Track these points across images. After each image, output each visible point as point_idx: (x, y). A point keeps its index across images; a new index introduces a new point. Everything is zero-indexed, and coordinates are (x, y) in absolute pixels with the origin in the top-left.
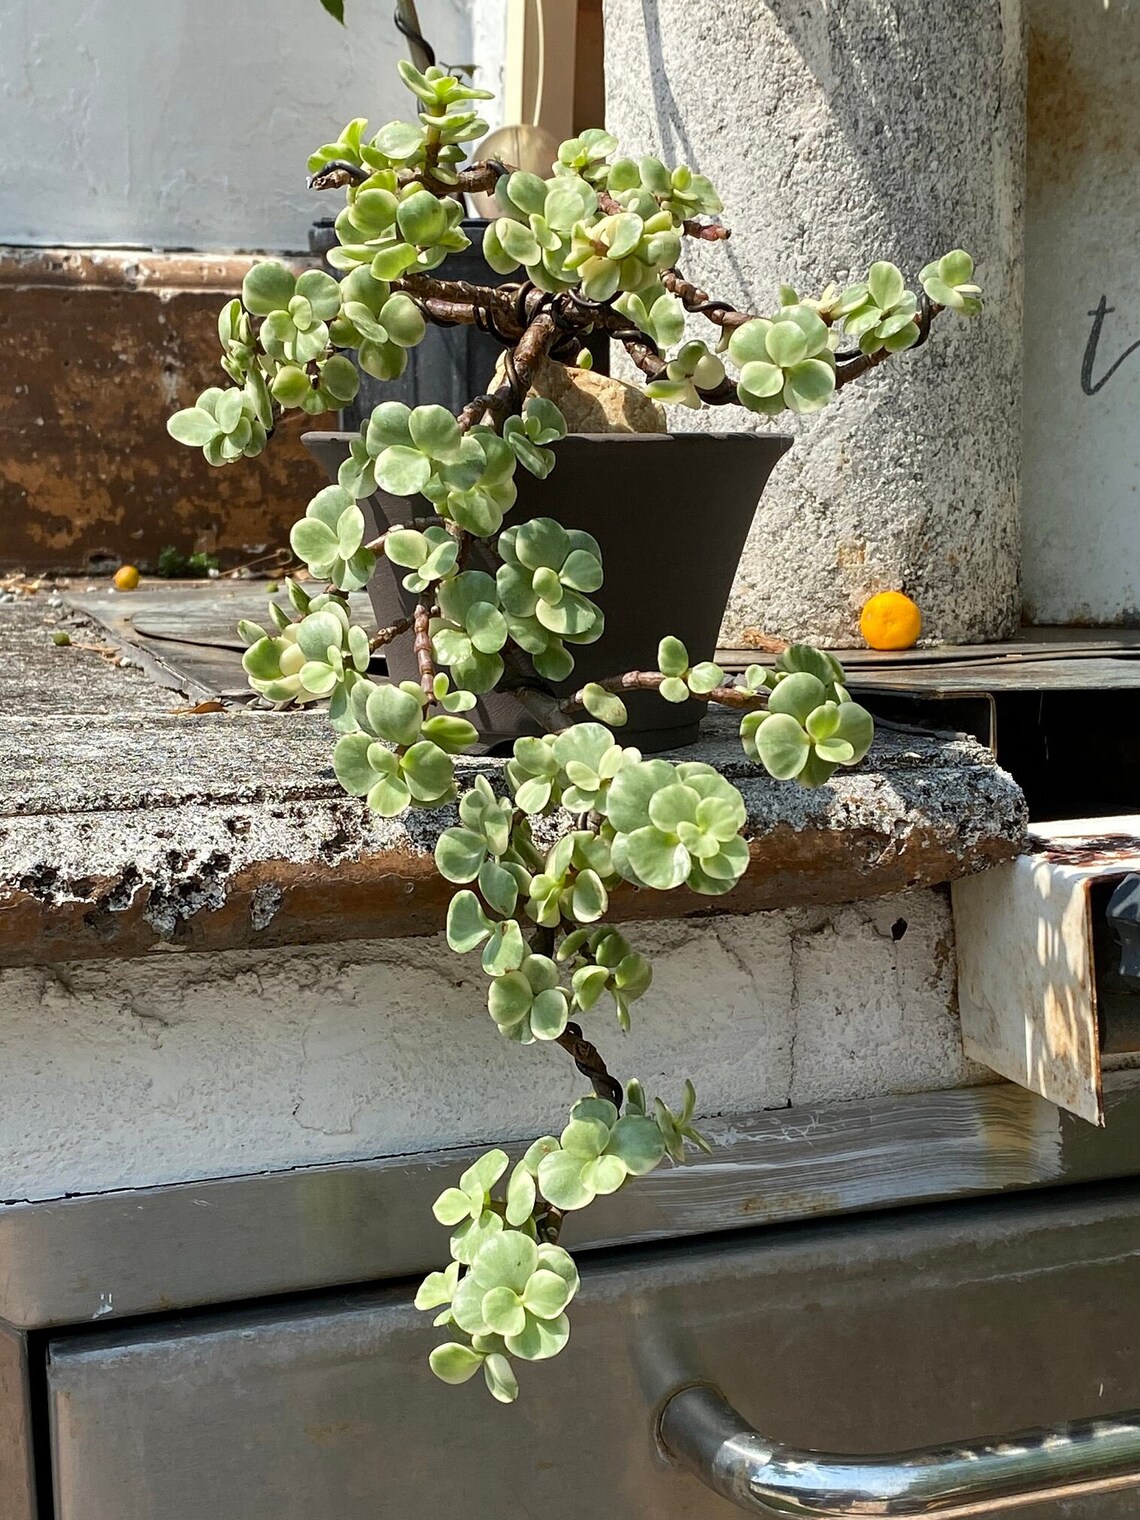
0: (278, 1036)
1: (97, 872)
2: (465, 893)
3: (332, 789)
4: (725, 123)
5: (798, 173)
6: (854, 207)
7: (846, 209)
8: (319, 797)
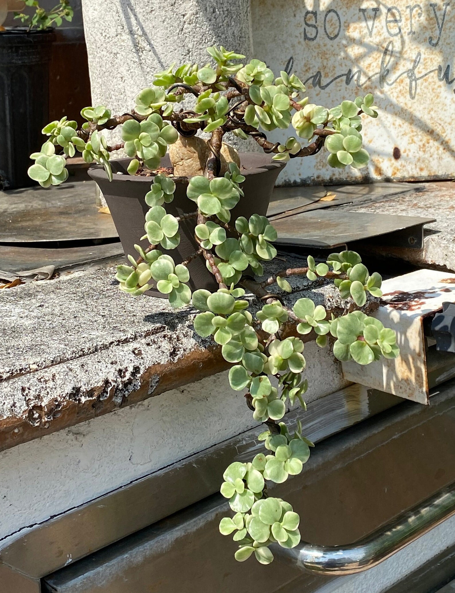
0: (123, 429)
1: (95, 385)
2: (238, 366)
3: (160, 328)
4: (153, 9)
5: (186, 29)
6: (208, 42)
7: (205, 42)
8: (157, 333)
